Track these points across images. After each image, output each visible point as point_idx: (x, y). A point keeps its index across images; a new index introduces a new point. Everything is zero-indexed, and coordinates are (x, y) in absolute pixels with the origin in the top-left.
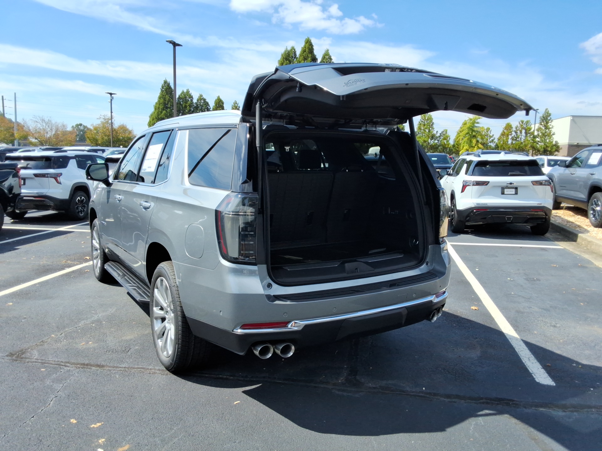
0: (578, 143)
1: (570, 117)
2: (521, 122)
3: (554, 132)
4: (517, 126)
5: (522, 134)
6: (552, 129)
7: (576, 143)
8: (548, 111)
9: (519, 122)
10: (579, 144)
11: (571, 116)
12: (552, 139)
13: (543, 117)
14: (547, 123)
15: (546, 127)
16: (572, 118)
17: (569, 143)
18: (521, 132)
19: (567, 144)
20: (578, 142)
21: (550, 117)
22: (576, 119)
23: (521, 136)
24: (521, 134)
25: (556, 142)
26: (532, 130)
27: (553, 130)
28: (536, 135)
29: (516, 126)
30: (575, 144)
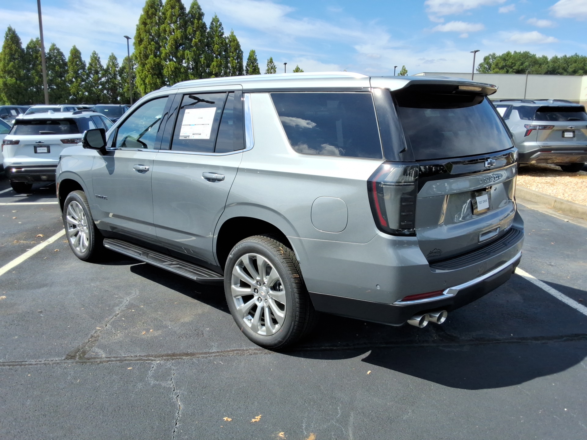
11: (424, 73)
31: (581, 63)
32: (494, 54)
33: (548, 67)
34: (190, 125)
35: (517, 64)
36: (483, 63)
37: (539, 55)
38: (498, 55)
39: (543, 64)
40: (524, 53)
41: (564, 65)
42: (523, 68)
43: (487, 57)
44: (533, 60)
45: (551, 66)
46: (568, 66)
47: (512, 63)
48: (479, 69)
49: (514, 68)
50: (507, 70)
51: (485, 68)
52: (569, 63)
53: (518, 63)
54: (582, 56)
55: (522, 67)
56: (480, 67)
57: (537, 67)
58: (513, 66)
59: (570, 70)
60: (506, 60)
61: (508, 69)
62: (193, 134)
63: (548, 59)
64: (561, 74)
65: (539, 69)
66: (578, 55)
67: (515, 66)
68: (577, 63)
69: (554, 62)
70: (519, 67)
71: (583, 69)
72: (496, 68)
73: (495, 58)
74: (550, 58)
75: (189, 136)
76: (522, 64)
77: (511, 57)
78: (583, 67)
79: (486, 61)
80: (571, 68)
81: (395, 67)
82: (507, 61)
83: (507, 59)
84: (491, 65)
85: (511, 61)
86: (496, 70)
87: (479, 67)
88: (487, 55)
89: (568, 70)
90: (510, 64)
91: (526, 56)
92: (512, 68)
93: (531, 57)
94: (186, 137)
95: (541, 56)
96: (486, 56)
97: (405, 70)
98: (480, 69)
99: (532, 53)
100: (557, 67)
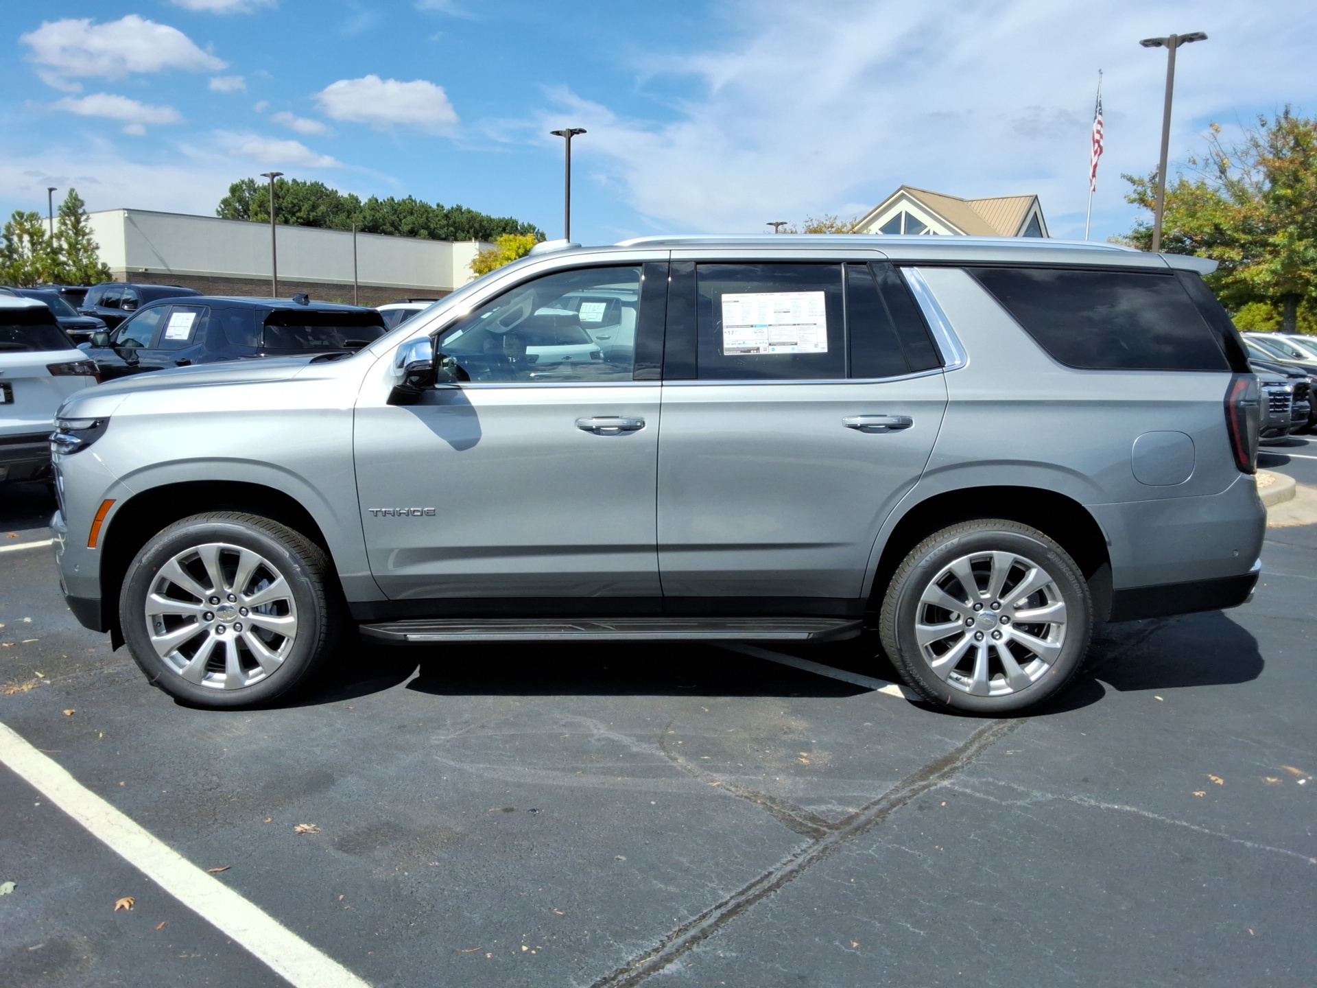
0: (146, 270)
1: (122, 212)
2: (19, 216)
3: (97, 244)
4: (10, 223)
5: (24, 245)
6: (91, 236)
7: (142, 269)
8: (76, 194)
9: (13, 216)
10: (149, 272)
11: (124, 209)
12: (96, 259)
13: (68, 208)
14: (78, 221)
15: (79, 232)
16: (126, 215)
17: (127, 268)
18: (21, 240)
19: (125, 270)
20: (147, 267)
21: (83, 208)
22: (134, 217)
23: (22, 248)
24: (22, 244)
25: (104, 265)
26: (46, 237)
27: (95, 238)
28: (56, 248)
29: (8, 224)
30: (140, 270)
31: (422, 215)
32: (252, 181)
33: (365, 218)
34: (752, 326)
35: (303, 208)
36: (230, 198)
37: (343, 193)
38: (261, 185)
39: (355, 213)
40: (312, 185)
41: (393, 217)
42: (317, 216)
43: (237, 185)
44: (334, 202)
45: (369, 218)
46: (400, 220)
47: (294, 205)
48: (223, 210)
49: (298, 214)
50: (285, 218)
51: (236, 210)
52: (400, 213)
53: (306, 207)
54: (421, 201)
55: (314, 214)
56: (225, 206)
57: (343, 216)
58: (297, 212)
59: (406, 228)
60: (280, 197)
61: (286, 215)
62: (770, 345)
63: (360, 202)
64: (391, 234)
65: (348, 221)
66: (414, 199)
67: (300, 210)
68: (416, 215)
69: (373, 209)
70: (309, 214)
71: (426, 227)
72: (261, 211)
73: (255, 190)
74: (364, 200)
75: (758, 349)
76: (314, 208)
77: (288, 190)
78: (426, 224)
79: (237, 195)
80: (406, 224)
81: (51, 190)
82: (281, 199)
83: (280, 194)
84: (247, 203)
85: (289, 199)
86: (262, 216)
87: (222, 206)
88: (236, 181)
89: (400, 228)
90: (290, 206)
91: (317, 192)
92: (293, 214)
93: (327, 195)
94: (749, 351)
95: (346, 195)
96: (234, 183)
97: (76, 199)
98: (226, 212)
99: (330, 186)
100: (381, 220)
